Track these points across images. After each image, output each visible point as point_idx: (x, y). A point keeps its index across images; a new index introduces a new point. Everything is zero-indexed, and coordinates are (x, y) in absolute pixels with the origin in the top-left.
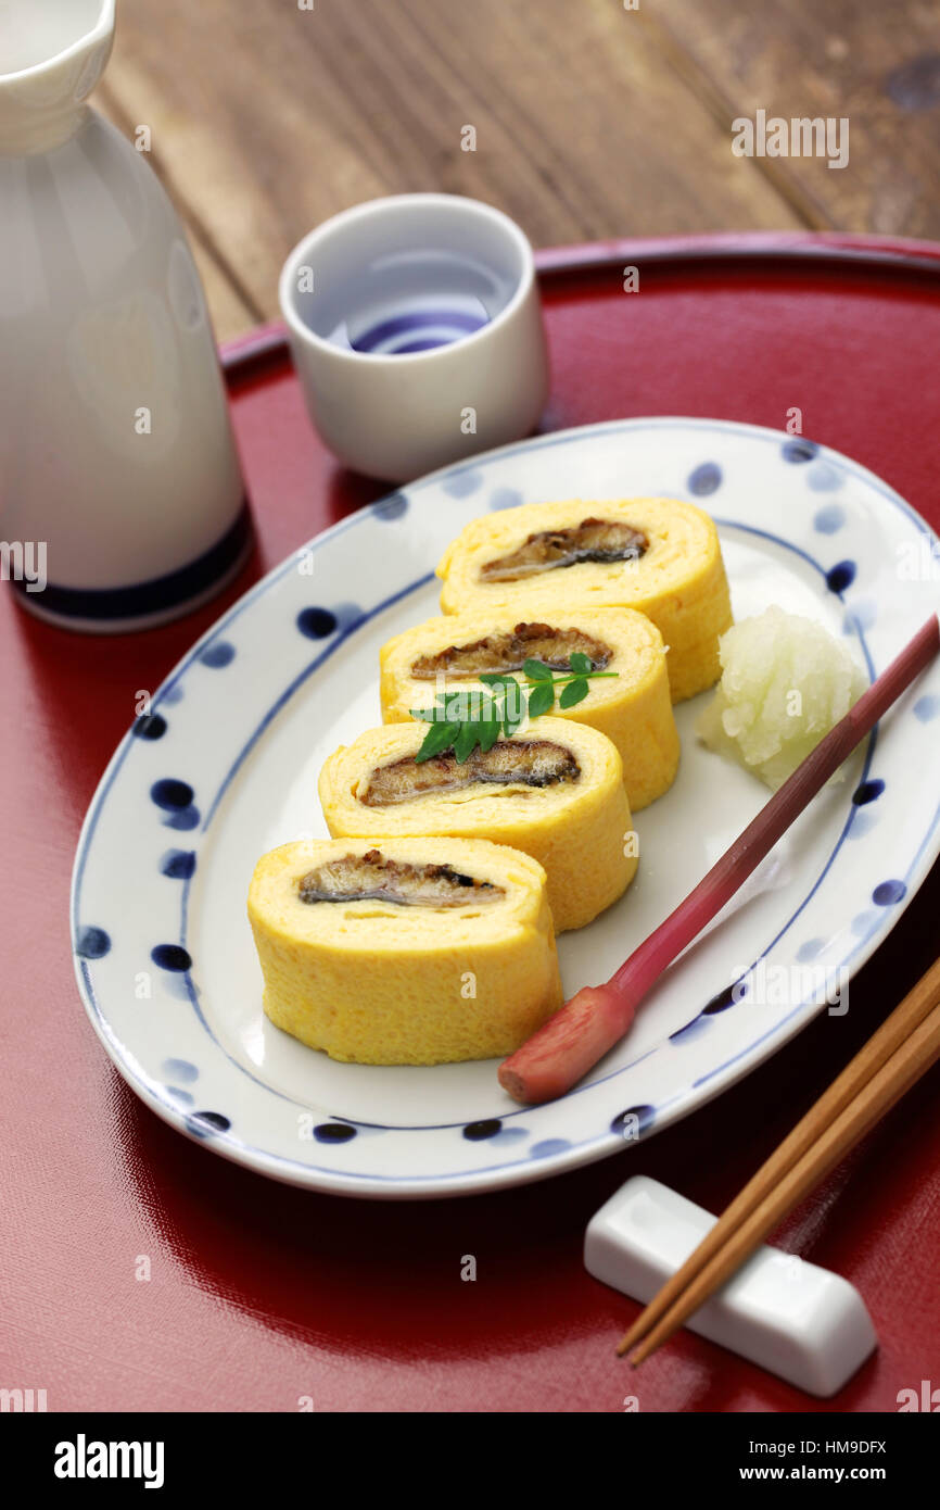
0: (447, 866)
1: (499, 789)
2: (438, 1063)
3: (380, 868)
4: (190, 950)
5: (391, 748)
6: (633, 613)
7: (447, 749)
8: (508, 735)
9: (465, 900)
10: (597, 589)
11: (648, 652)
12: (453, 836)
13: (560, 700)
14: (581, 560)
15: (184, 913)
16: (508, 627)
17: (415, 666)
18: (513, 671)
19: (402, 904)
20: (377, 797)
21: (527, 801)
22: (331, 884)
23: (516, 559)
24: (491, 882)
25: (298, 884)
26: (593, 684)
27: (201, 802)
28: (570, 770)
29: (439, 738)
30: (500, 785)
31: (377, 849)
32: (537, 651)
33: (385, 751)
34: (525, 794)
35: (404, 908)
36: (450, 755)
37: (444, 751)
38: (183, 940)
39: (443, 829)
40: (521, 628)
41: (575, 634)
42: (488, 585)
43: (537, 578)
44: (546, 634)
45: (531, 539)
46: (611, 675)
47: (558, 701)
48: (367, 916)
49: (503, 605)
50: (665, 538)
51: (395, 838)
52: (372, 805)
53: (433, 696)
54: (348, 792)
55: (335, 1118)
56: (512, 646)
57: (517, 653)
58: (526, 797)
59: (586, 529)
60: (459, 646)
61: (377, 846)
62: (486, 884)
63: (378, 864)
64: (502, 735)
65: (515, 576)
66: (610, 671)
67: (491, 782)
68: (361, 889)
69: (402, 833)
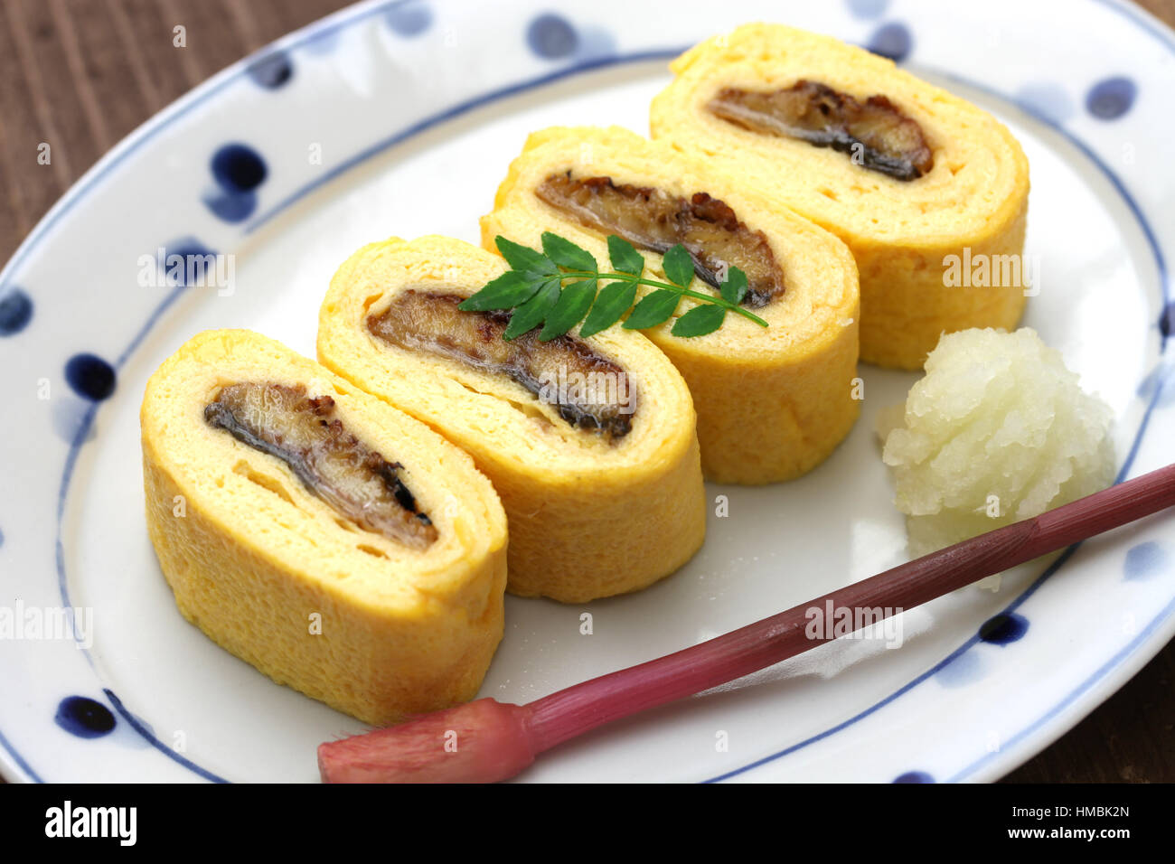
0: (398, 465)
1: (523, 398)
2: (285, 685)
3: (324, 423)
6: (845, 252)
7: (506, 311)
8: (584, 333)
9: (380, 524)
10: (829, 194)
11: (824, 314)
12: (434, 428)
13: (679, 322)
14: (836, 145)
15: (149, 326)
16: (689, 189)
17: (551, 180)
18: (653, 250)
19: (308, 488)
20: (387, 327)
21: (543, 435)
22: (257, 414)
23: (763, 101)
24: (431, 517)
25: (217, 390)
26: (732, 322)
27: (268, 195)
28: (616, 426)
29: (506, 291)
30: (528, 394)
31: (335, 396)
32: (702, 238)
33: (436, 273)
34: (546, 423)
35: (306, 494)
36: (502, 321)
37: (500, 313)
38: (123, 360)
39: (427, 414)
40: (702, 198)
41: (758, 241)
42: (713, 118)
43: (771, 141)
44: (726, 222)
45: (800, 86)
46: (759, 321)
47: (674, 321)
48: (255, 479)
49: (709, 154)
50: (954, 172)
51: (368, 393)
52: (376, 334)
53: (542, 230)
54: (363, 300)
55: (109, 693)
56: (677, 216)
57: (677, 228)
58: (545, 429)
59: (872, 108)
60: (617, 181)
61: (341, 392)
62: (423, 516)
63: (323, 418)
64: (577, 330)
65: (748, 124)
66: (763, 314)
67: (522, 384)
68: (280, 439)
69: (381, 391)
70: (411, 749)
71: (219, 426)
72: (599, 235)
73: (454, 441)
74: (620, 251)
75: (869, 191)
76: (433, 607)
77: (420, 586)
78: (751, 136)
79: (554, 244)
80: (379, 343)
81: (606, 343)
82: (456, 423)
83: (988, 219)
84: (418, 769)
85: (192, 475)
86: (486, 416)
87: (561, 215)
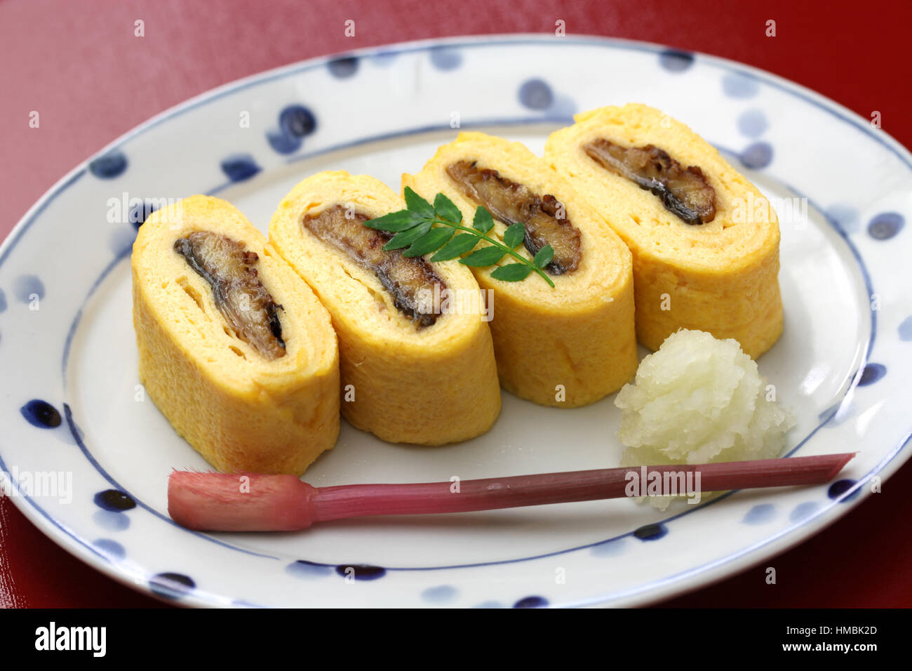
0: (281, 307)
1: (377, 287)
3: (247, 269)
5: (366, 200)
6: (628, 257)
7: (392, 233)
8: (433, 260)
9: (250, 337)
10: (637, 221)
11: (595, 290)
12: (315, 292)
13: (499, 269)
14: (655, 191)
16: (545, 191)
17: (461, 164)
18: (504, 222)
19: (217, 304)
20: (315, 223)
21: (378, 312)
22: (210, 254)
24: (286, 344)
25: (191, 231)
28: (427, 319)
29: (397, 221)
30: (381, 286)
31: (261, 255)
32: (540, 224)
34: (383, 306)
35: (214, 307)
36: (386, 238)
37: (388, 233)
39: (314, 281)
40: (549, 199)
41: (575, 235)
42: (584, 154)
43: (616, 177)
44: (559, 218)
45: (648, 148)
46: (550, 282)
47: (495, 268)
48: (189, 291)
49: (572, 176)
50: (724, 228)
51: (284, 260)
52: (306, 226)
53: (438, 191)
54: (308, 203)
55: (67, 407)
56: (531, 206)
57: (526, 213)
58: (381, 310)
59: (688, 174)
60: (502, 175)
61: (267, 254)
62: (282, 341)
63: (247, 266)
64: (430, 256)
65: (604, 163)
66: (554, 280)
67: (380, 279)
68: (214, 271)
69: (292, 261)
70: (228, 489)
71: (181, 252)
72: (474, 204)
73: (324, 303)
74: (483, 217)
75: (663, 224)
76: (263, 396)
77: (256, 380)
78: (604, 171)
79: (442, 201)
80: (306, 232)
81: (445, 269)
82: (328, 291)
83: (733, 262)
84: (227, 503)
85: (149, 277)
86: (349, 293)
87: (455, 186)
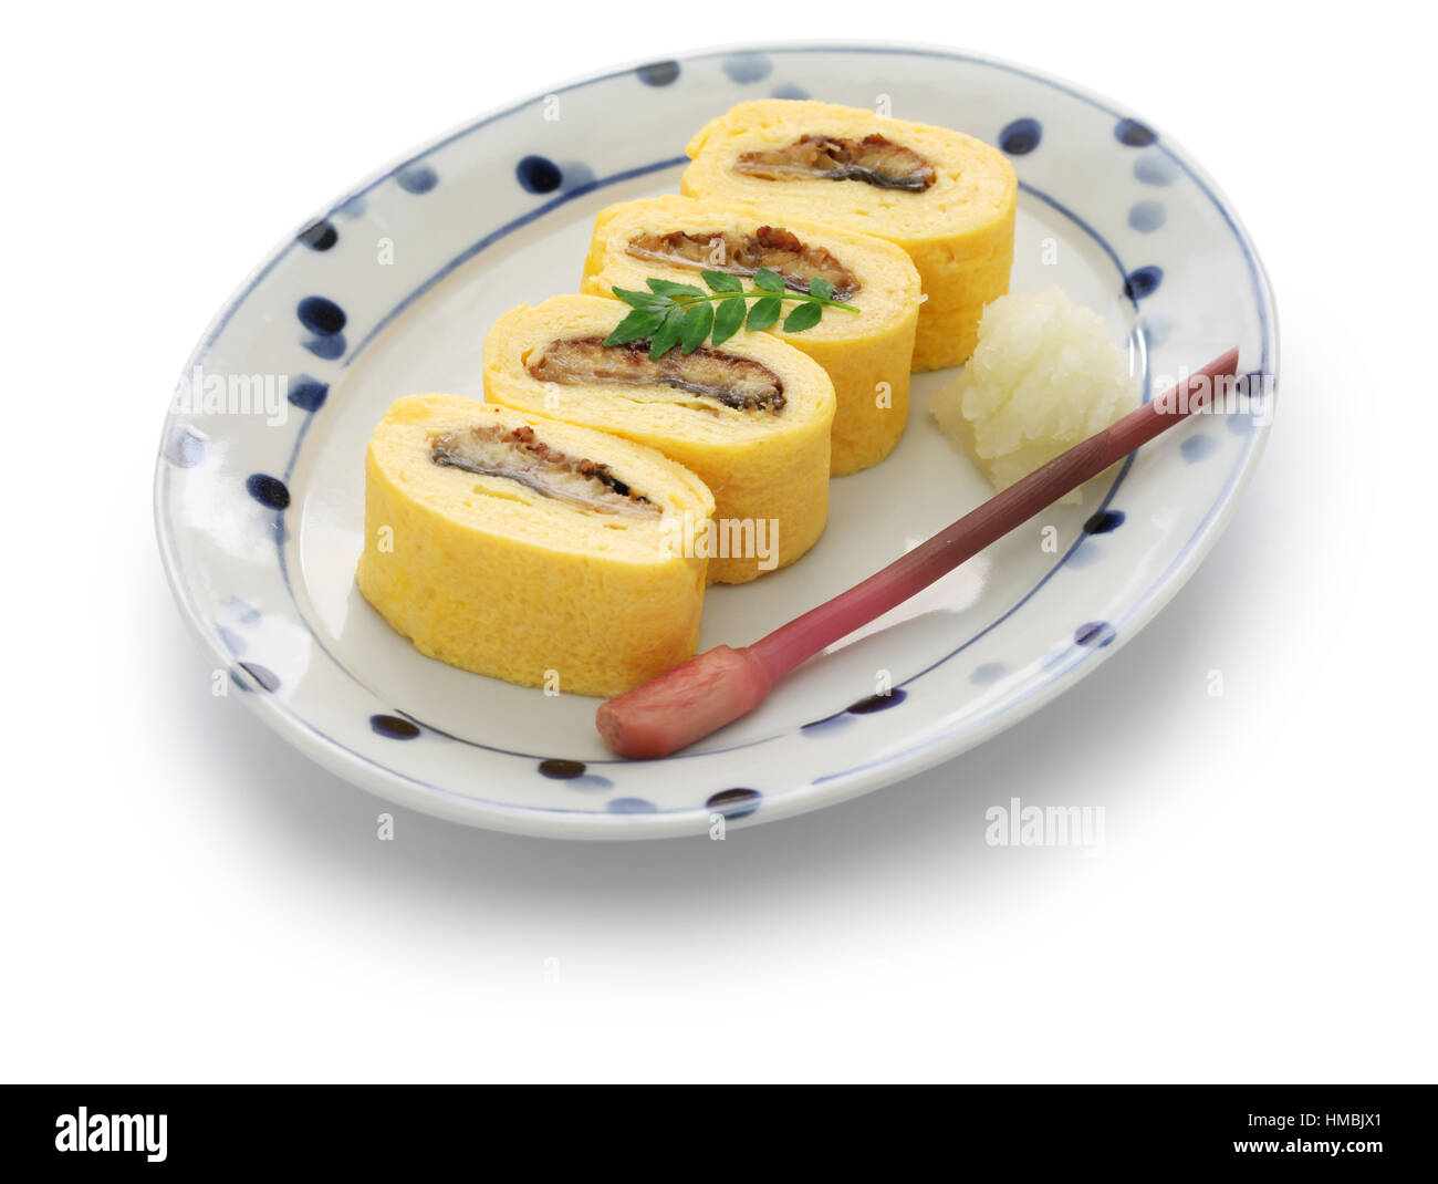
0: (606, 466)
1: (687, 398)
3: (529, 448)
4: (292, 489)
5: (579, 322)
7: (643, 340)
8: (716, 343)
9: (615, 508)
10: (864, 213)
11: (901, 296)
12: (621, 436)
13: (785, 321)
14: (853, 177)
15: (297, 447)
16: (750, 227)
17: (633, 242)
18: (744, 277)
19: (542, 494)
20: (548, 371)
22: (472, 452)
23: (784, 157)
24: (649, 497)
25: (432, 440)
26: (829, 315)
27: (352, 333)
28: (774, 400)
29: (637, 325)
30: (690, 395)
31: (532, 427)
32: (776, 261)
33: (572, 324)
34: (715, 412)
35: (542, 498)
36: (644, 348)
37: (639, 342)
38: (287, 476)
39: (612, 425)
40: (764, 232)
41: (823, 255)
42: (742, 177)
43: (799, 184)
44: (790, 246)
45: (804, 140)
46: (851, 309)
47: (781, 322)
50: (954, 179)
51: (557, 420)
52: (541, 379)
53: (644, 278)
54: (518, 357)
55: (401, 712)
56: (749, 249)
57: (752, 258)
58: (716, 416)
59: (870, 146)
60: (689, 233)
61: (535, 423)
62: (642, 498)
63: (528, 444)
64: (708, 342)
65: (774, 176)
66: (852, 304)
67: (681, 388)
68: (499, 465)
69: (565, 417)
71: (447, 465)
72: (693, 273)
73: (640, 442)
74: (712, 278)
75: (894, 205)
78: (780, 184)
79: (658, 285)
80: (546, 384)
81: (736, 346)
86: (661, 418)
